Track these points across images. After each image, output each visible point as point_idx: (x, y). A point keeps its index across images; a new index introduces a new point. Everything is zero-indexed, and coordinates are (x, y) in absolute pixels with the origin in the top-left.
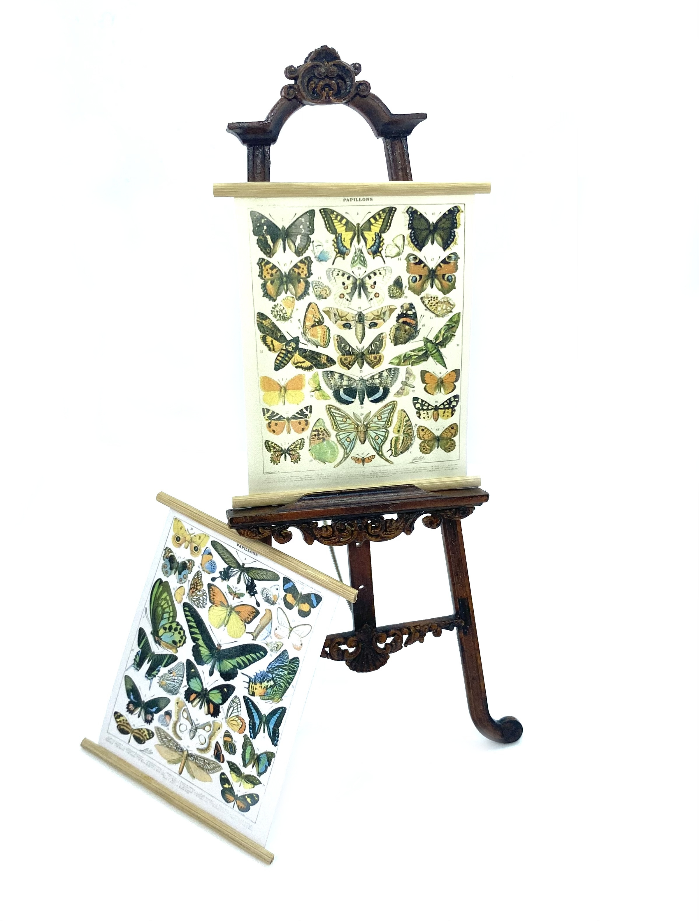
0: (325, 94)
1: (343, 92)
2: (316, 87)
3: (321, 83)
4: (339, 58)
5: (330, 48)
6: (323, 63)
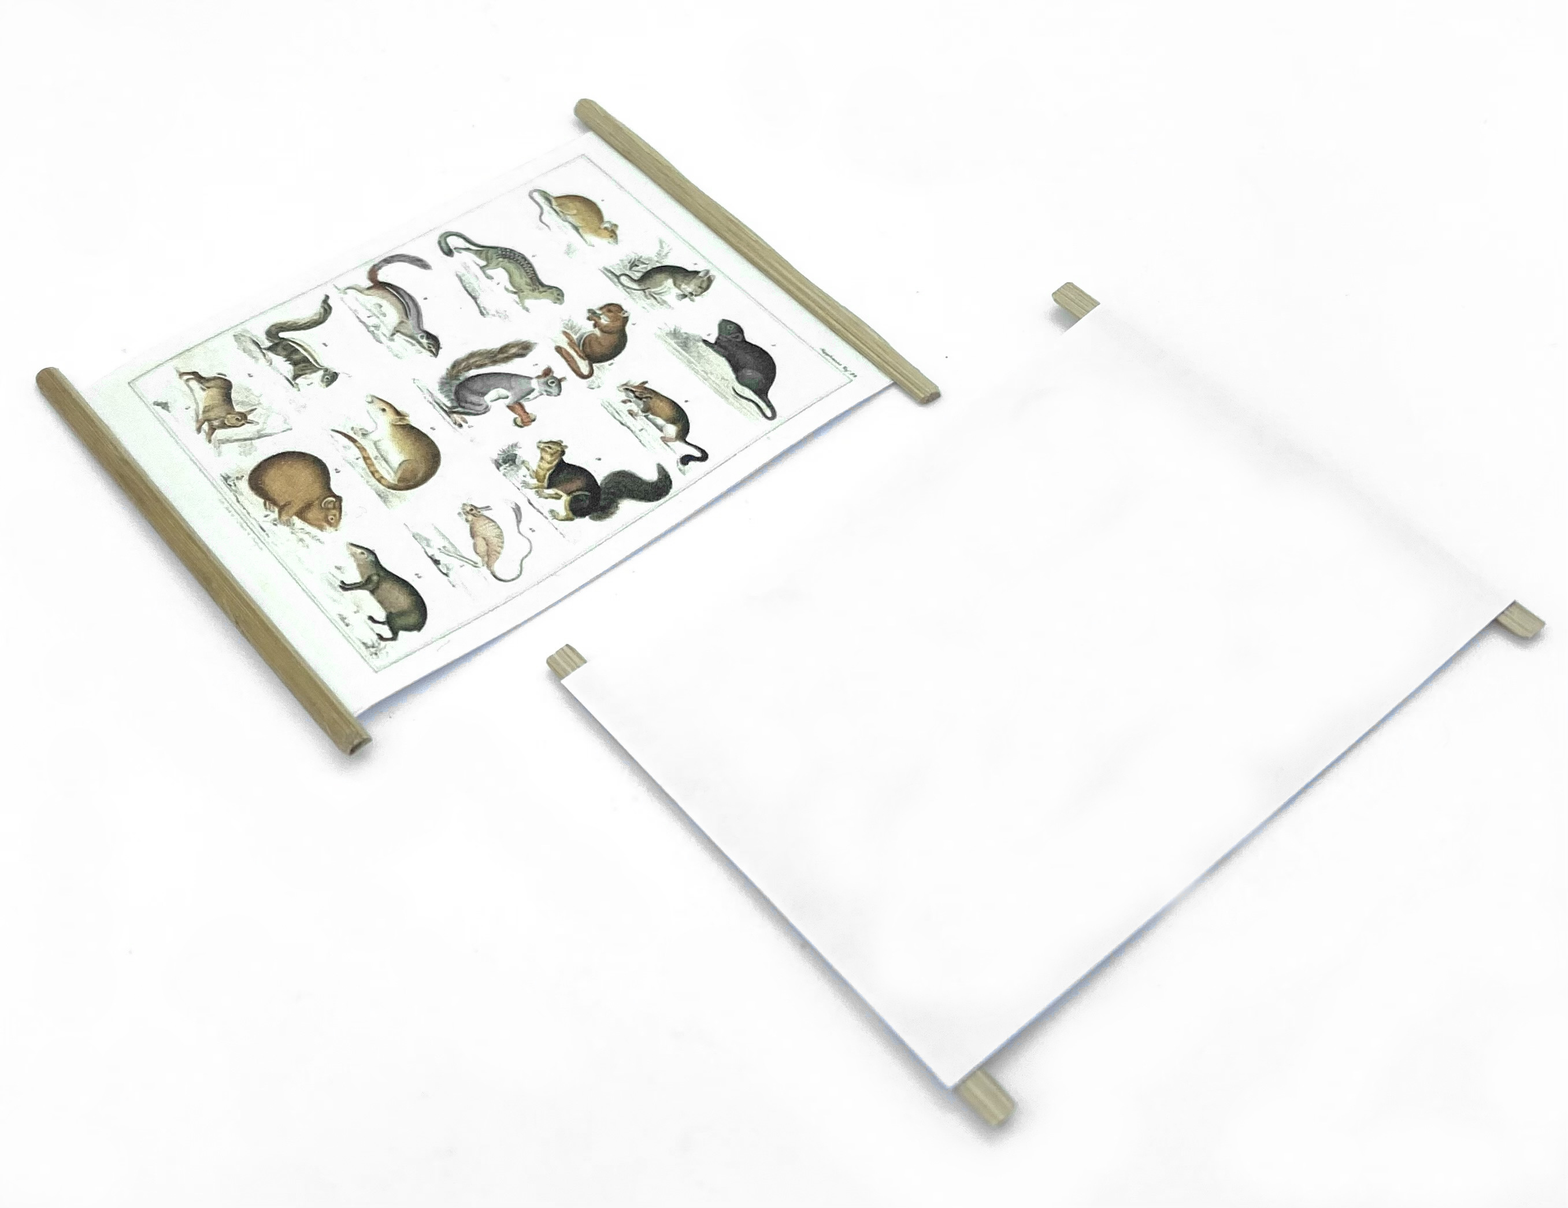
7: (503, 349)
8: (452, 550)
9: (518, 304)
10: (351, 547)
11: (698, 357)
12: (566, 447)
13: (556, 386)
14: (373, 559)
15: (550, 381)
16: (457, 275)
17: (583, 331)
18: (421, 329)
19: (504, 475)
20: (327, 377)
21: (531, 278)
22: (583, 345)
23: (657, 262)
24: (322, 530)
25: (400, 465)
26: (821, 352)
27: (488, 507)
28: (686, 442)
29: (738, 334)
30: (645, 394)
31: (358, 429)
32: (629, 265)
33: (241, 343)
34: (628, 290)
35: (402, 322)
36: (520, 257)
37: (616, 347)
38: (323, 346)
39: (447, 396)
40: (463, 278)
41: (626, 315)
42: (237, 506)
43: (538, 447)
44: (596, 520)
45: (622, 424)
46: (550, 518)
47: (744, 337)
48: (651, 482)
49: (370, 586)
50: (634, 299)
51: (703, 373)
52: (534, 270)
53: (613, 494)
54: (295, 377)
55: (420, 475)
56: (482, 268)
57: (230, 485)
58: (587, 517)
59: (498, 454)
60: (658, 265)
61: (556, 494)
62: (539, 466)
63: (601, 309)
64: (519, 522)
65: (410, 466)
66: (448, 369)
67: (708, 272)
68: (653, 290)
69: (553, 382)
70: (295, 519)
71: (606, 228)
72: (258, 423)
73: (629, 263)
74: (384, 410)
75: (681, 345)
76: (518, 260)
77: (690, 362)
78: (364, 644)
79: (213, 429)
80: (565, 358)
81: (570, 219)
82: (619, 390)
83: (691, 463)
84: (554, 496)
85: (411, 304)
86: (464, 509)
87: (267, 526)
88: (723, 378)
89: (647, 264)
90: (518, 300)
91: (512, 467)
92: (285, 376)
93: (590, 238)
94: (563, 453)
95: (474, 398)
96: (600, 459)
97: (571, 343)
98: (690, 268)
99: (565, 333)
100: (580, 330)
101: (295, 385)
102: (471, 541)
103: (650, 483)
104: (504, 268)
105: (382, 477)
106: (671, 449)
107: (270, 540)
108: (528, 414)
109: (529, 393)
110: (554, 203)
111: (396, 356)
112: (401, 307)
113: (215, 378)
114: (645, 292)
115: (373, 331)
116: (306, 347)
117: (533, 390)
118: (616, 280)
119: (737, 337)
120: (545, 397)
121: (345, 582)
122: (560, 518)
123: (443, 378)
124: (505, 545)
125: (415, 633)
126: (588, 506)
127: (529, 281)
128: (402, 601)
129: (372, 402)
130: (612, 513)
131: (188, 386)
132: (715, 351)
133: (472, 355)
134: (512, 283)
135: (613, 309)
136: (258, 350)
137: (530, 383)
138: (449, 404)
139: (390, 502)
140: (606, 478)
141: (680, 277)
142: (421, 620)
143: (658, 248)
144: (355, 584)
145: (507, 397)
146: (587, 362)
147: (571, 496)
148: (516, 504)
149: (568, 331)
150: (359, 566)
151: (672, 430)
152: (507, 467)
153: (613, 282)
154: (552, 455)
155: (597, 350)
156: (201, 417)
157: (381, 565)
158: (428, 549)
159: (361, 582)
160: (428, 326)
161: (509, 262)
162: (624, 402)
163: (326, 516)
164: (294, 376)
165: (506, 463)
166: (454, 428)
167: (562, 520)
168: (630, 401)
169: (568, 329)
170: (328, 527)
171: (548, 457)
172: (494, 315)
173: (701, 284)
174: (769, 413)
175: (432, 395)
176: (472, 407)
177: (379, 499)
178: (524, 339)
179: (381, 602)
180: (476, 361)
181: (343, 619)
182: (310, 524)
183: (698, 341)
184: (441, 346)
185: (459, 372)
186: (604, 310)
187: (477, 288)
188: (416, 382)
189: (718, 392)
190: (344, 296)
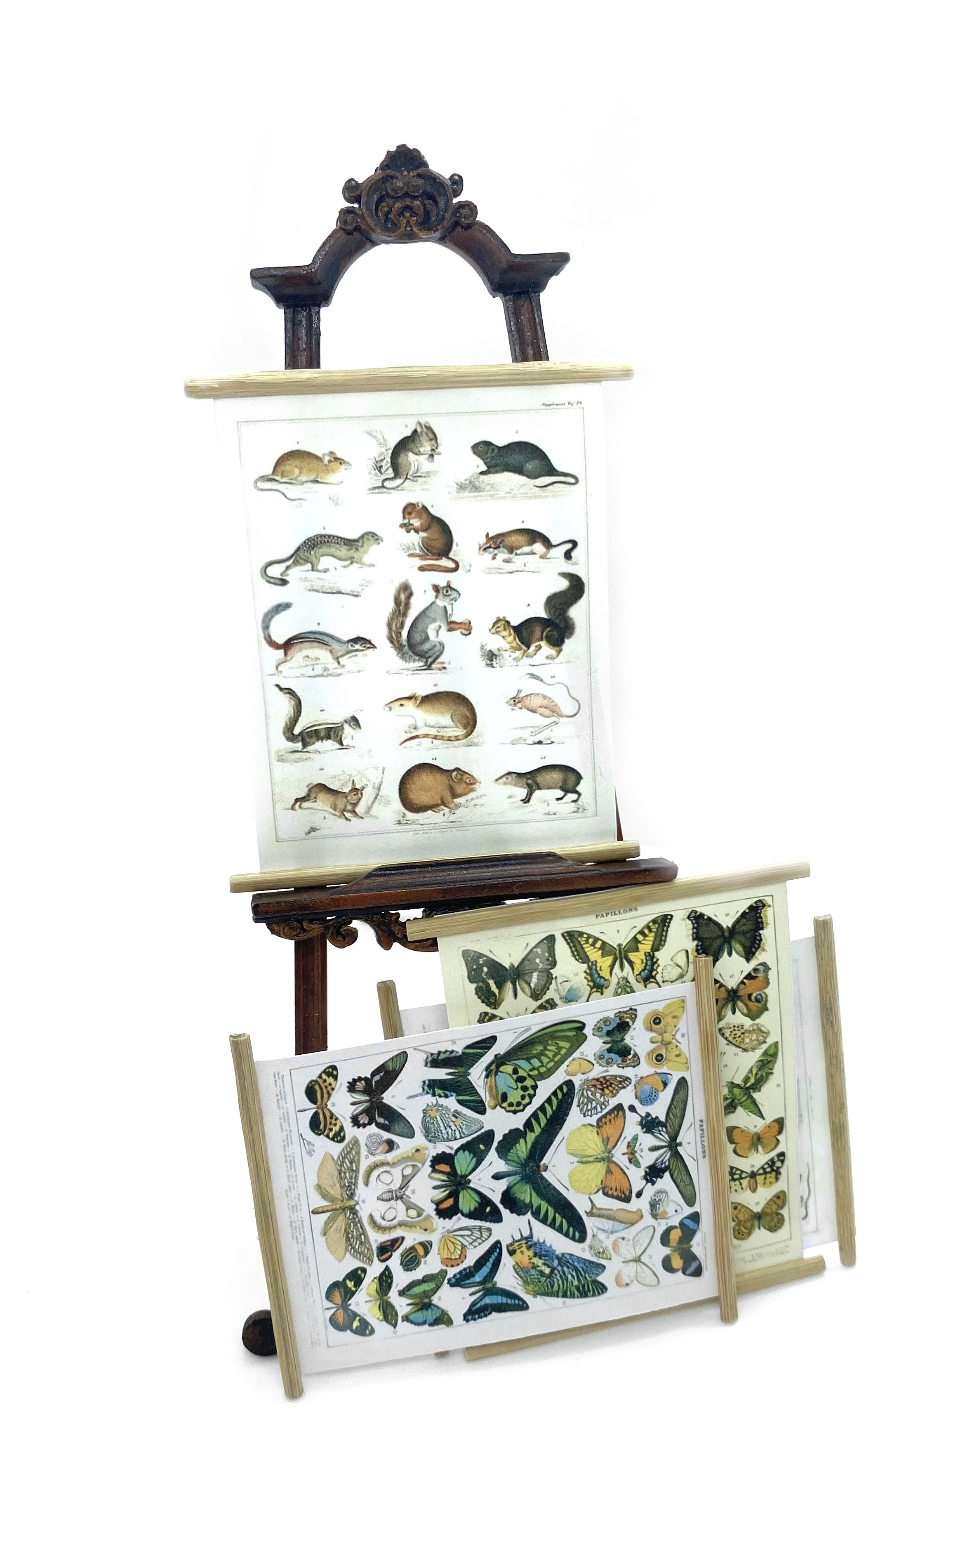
0: (405, 221)
1: (433, 219)
2: (389, 213)
3: (398, 205)
4: (425, 165)
5: (411, 148)
6: (401, 172)
8: (537, 729)
11: (492, 487)
12: (504, 617)
16: (309, 590)
18: (344, 643)
19: (501, 666)
22: (428, 550)
23: (387, 450)
26: (544, 407)
32: (377, 471)
35: (331, 652)
38: (323, 712)
39: (414, 661)
40: (315, 588)
41: (420, 506)
42: (427, 827)
45: (511, 573)
46: (552, 661)
47: (497, 447)
49: (534, 787)
50: (410, 491)
51: (507, 495)
52: (338, 537)
53: (560, 615)
55: (468, 714)
56: (313, 570)
57: (407, 823)
58: (566, 640)
59: (483, 660)
60: (390, 452)
61: (536, 647)
62: (509, 643)
63: (404, 518)
64: (542, 680)
67: (420, 424)
68: (411, 472)
69: (447, 591)
70: (458, 801)
71: (330, 461)
73: (375, 469)
74: (402, 705)
75: (474, 490)
76: (321, 542)
77: (491, 496)
78: (573, 812)
79: (353, 812)
83: (573, 554)
85: (316, 636)
87: (452, 818)
88: (522, 486)
90: (359, 565)
91: (498, 658)
93: (331, 478)
94: (508, 622)
95: (426, 646)
96: (529, 605)
97: (422, 557)
98: (408, 433)
99: (411, 555)
100: (413, 544)
102: (537, 715)
104: (323, 556)
105: (456, 737)
106: (553, 558)
107: (463, 822)
109: (446, 612)
110: (276, 478)
111: (359, 671)
112: (316, 644)
113: (310, 791)
115: (328, 674)
116: (316, 723)
117: (445, 607)
118: (385, 490)
119: (493, 450)
120: (455, 604)
121: (524, 798)
124: (553, 698)
125: (582, 782)
126: (559, 635)
127: (345, 547)
128: (557, 776)
129: (391, 709)
130: (573, 624)
132: (494, 473)
133: (389, 625)
134: (340, 559)
135: (409, 510)
137: (438, 606)
138: (422, 664)
139: (478, 742)
141: (411, 446)
142: (575, 774)
143: (374, 441)
145: (440, 627)
149: (410, 552)
150: (515, 785)
151: (538, 547)
152: (496, 662)
153: (386, 493)
154: (505, 630)
155: (438, 545)
156: (338, 814)
158: (526, 742)
161: (319, 548)
162: (494, 558)
163: (466, 783)
165: (492, 660)
167: (558, 656)
168: (496, 555)
170: (474, 786)
171: (505, 633)
172: (363, 589)
173: (428, 437)
174: (572, 480)
175: (408, 670)
176: (433, 652)
177: (472, 747)
181: (549, 814)
183: (478, 477)
184: (368, 639)
185: (398, 642)
186: (407, 516)
187: (330, 585)
188: (390, 672)
189: (530, 497)
190: (284, 674)
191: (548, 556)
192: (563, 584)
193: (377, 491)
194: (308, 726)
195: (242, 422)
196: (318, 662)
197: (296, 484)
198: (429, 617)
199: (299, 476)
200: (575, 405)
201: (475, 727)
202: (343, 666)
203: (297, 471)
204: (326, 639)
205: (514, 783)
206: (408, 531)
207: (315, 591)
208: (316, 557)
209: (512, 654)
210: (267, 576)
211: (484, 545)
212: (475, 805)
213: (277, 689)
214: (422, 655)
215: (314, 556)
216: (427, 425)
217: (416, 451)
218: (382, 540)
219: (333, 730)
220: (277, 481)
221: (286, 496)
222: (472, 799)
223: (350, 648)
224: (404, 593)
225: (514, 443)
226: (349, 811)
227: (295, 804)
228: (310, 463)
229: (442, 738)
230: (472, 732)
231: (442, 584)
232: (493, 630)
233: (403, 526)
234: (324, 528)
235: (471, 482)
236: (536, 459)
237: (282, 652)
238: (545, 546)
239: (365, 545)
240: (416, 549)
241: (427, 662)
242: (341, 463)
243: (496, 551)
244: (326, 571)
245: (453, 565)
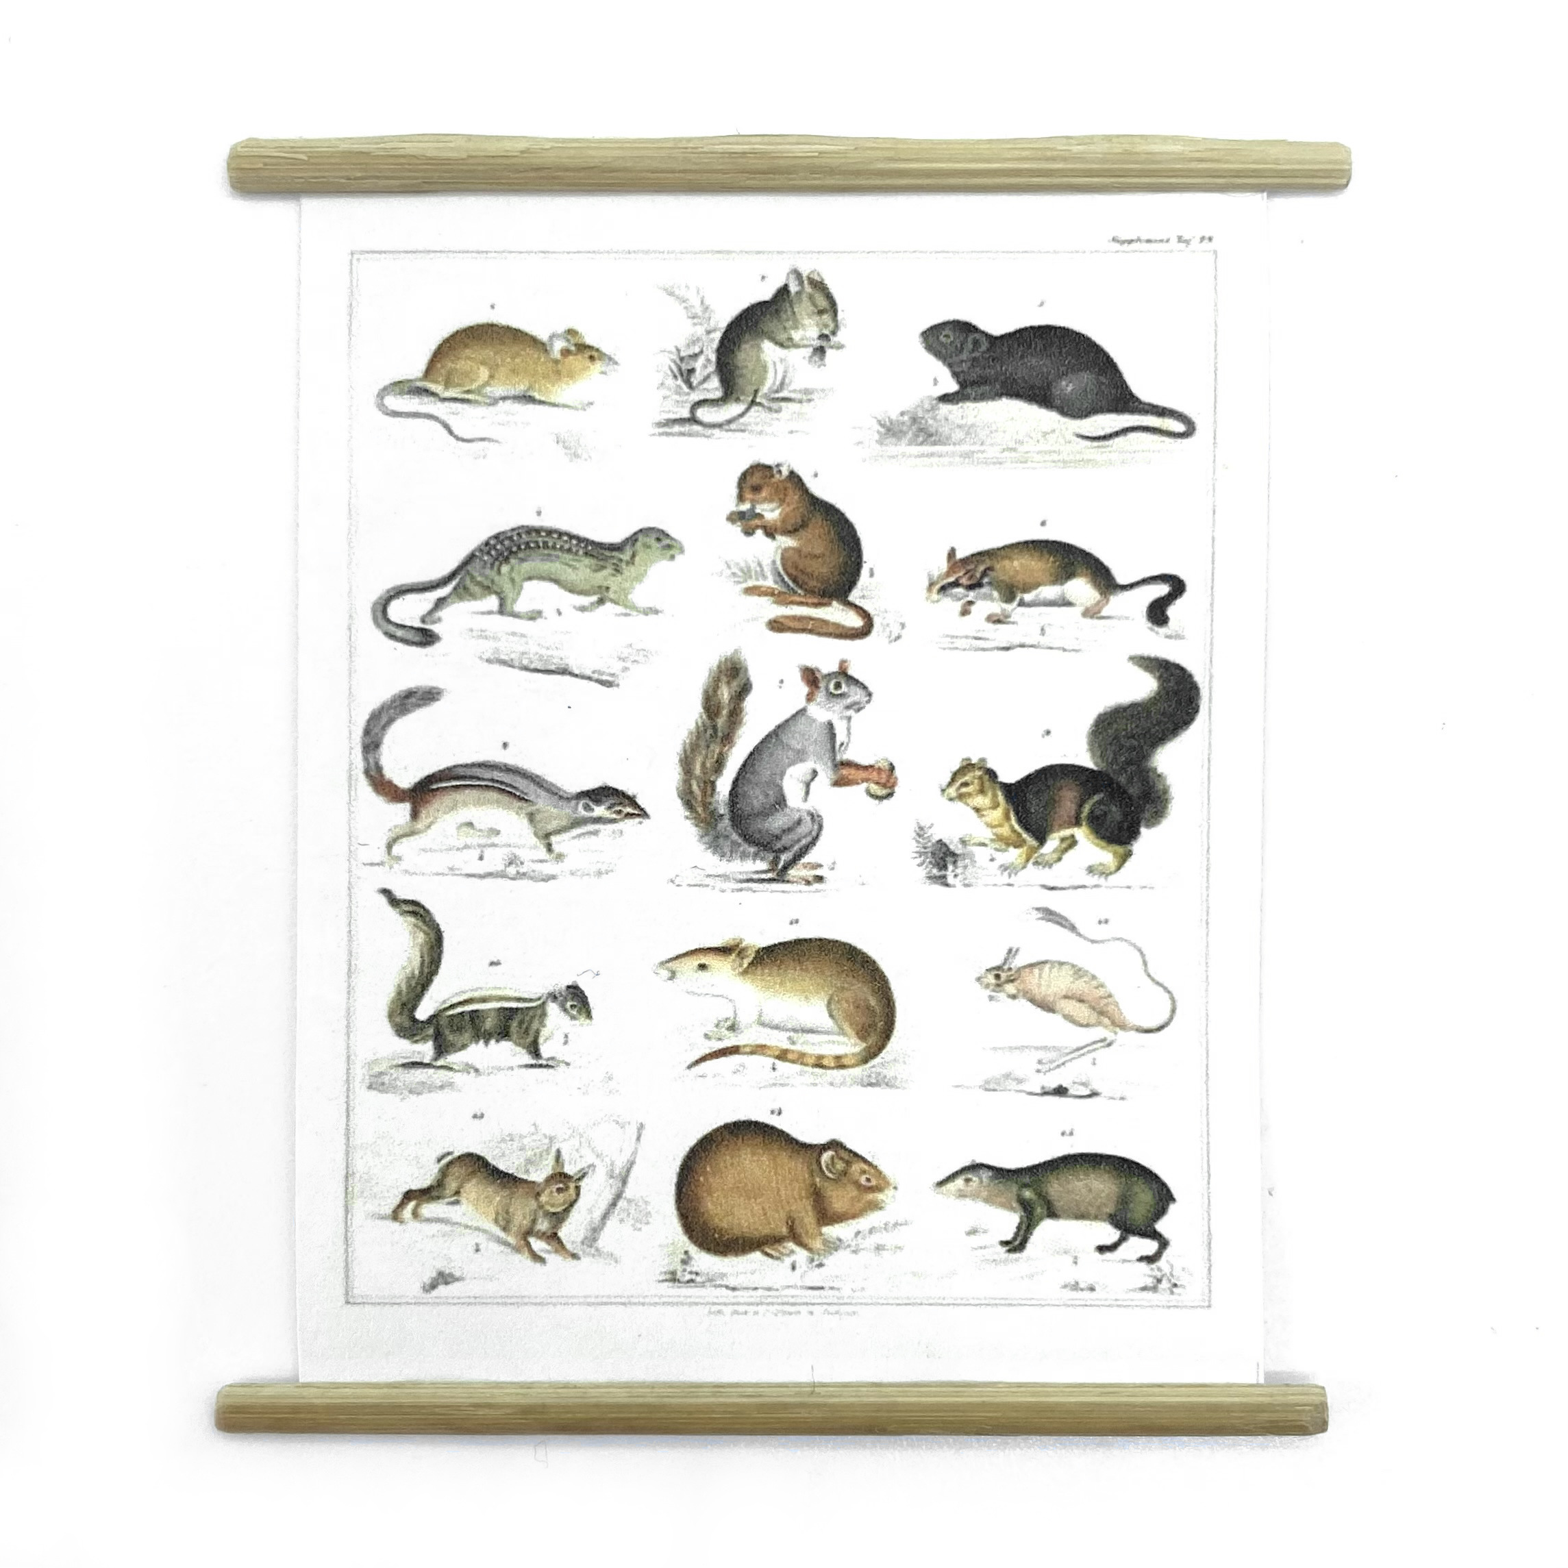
7: (710, 705)
8: (1052, 1055)
9: (629, 615)
10: (944, 1188)
11: (968, 433)
12: (983, 760)
13: (848, 686)
14: (990, 1174)
15: (832, 686)
16: (489, 661)
17: (766, 563)
19: (967, 885)
20: (569, 1004)
21: (586, 554)
22: (795, 581)
23: (709, 332)
24: (881, 1208)
25: (831, 1016)
26: (1117, 246)
27: (1010, 951)
28: (1124, 588)
29: (970, 339)
30: (975, 570)
31: (715, 1029)
32: (680, 382)
33: (395, 1087)
34: (733, 426)
35: (531, 817)
36: (524, 536)
37: (842, 539)
38: (494, 968)
39: (744, 856)
40: (503, 657)
41: (785, 472)
42: (742, 1296)
43: (951, 799)
44: (1159, 823)
45: (1007, 649)
46: (1102, 881)
48: (1153, 695)
49: (1039, 1210)
50: (761, 433)
51: (1006, 454)
52: (571, 537)
53: (1129, 762)
54: (535, 1051)
55: (873, 1002)
56: (502, 611)
57: (692, 1281)
58: (1143, 830)
59: (920, 865)
60: (718, 336)
61: (1063, 840)
63: (741, 498)
64: (1073, 928)
65: (845, 1005)
66: (687, 818)
67: (798, 274)
68: (765, 389)
69: (838, 686)
70: (832, 1231)
71: (566, 352)
72: (592, 1166)
73: (675, 377)
74: (702, 967)
75: (921, 439)
76: (527, 544)
78: (1144, 1289)
79: (552, 1237)
80: (803, 630)
81: (498, 390)
82: (933, 602)
83: (1172, 611)
84: (1064, 845)
85: (497, 775)
86: (987, 986)
87: (815, 1277)
88: (1045, 434)
89: (702, 352)
90: (620, 609)
91: (960, 864)
92: (521, 1066)
93: (564, 392)
94: (992, 774)
95: (777, 822)
96: (1048, 733)
97: (780, 598)
98: (766, 293)
99: (750, 591)
100: (760, 565)
101: (550, 1063)
102: (1056, 1019)
103: (1155, 698)
104: (530, 578)
105: (838, 1058)
106: (1119, 618)
107: (846, 1292)
108: (871, 766)
110: (437, 388)
111: (599, 873)
112: (494, 795)
113: (444, 1173)
114: (760, 404)
115: (518, 873)
116: (476, 994)
117: (830, 726)
118: (696, 428)
119: (976, 343)
121: (1009, 1237)
122: (1113, 869)
123: (702, 837)
124: (1102, 978)
126: (1126, 815)
127: (587, 561)
128: (1102, 1186)
129: (673, 975)
130: (1166, 791)
131: (428, 1220)
132: (976, 400)
133: (686, 763)
136: (431, 1071)
137: (814, 721)
138: (763, 866)
139: (894, 1078)
140: (1092, 750)
141: (770, 325)
142: (1155, 1186)
143: (679, 309)
144: (1019, 1228)
145: (815, 773)
146: (835, 603)
147: (1084, 823)
148: (1038, 909)
149: (750, 583)
150: (987, 1200)
151: (1081, 589)
152: (953, 871)
153: (697, 435)
154: (982, 791)
155: (825, 568)
157: (1009, 1171)
158: (1023, 1087)
159: (1021, 1218)
160: (573, 784)
161: (522, 560)
162: (965, 612)
164: (530, 1053)
165: (945, 867)
166: (817, 891)
167: (1119, 868)
168: (971, 603)
169: (745, 581)
170: (880, 1196)
171: (982, 801)
172: (626, 669)
173: (815, 305)
174: (1179, 427)
175: (725, 877)
177: (877, 1089)
178: (714, 663)
179: (1081, 1216)
180: (703, 765)
181: (1075, 1287)
182: (854, 1217)
183: (933, 409)
184: (630, 793)
185: (706, 805)
186: (748, 495)
187: (543, 652)
188: (677, 882)
189: (1064, 462)
190: (404, 865)
191: (1104, 613)
192: (1144, 686)
193: (677, 428)
194: (455, 1000)
195: (362, 252)
196: (495, 840)
197: (476, 402)
198: (789, 747)
199: (487, 384)
200: (1195, 244)
201: (888, 1037)
202: (560, 857)
203: (484, 373)
204: (520, 783)
205: (985, 1194)
206: (749, 532)
207: (503, 663)
208: (512, 580)
209: (997, 855)
210: (389, 621)
211: (941, 577)
212: (879, 1248)
213: (383, 900)
214: (765, 844)
215: (506, 579)
216: (816, 278)
217: (782, 337)
218: (682, 551)
219: (519, 1017)
220: (433, 394)
221: (451, 432)
222: (871, 1231)
223: (582, 812)
224: (728, 683)
225: (1032, 328)
226: (542, 1236)
227: (402, 1205)
228: (518, 354)
229: (800, 1059)
230: (881, 1048)
231: (828, 666)
232: (952, 791)
233: (736, 517)
234: (539, 513)
235: (914, 420)
236: (1087, 368)
237: (404, 809)
238: (1097, 585)
239: (637, 559)
240: (765, 577)
241: (775, 861)
242: (592, 358)
243: (972, 595)
244: (534, 616)
245: (855, 621)
